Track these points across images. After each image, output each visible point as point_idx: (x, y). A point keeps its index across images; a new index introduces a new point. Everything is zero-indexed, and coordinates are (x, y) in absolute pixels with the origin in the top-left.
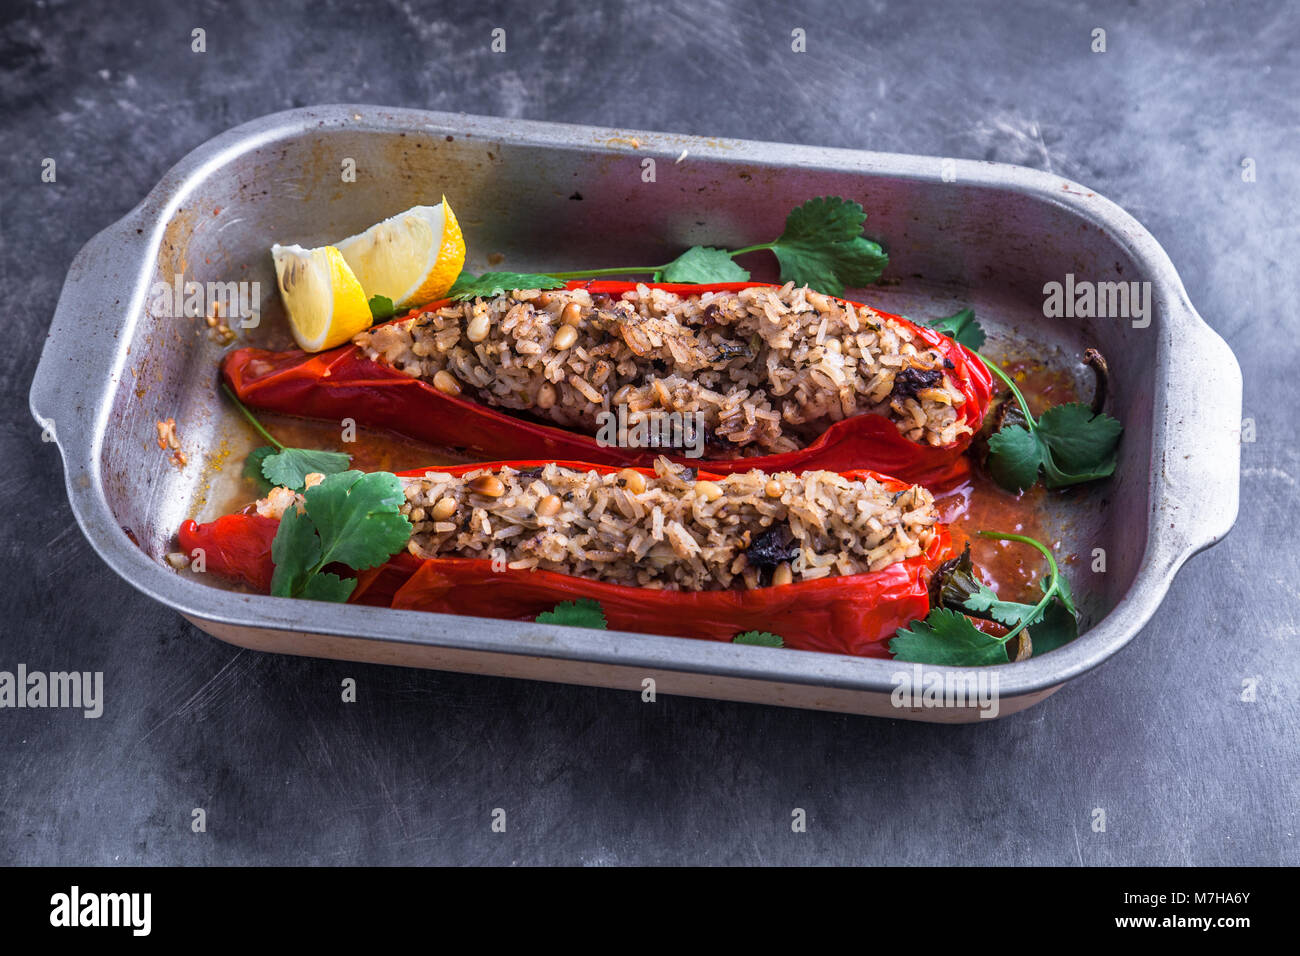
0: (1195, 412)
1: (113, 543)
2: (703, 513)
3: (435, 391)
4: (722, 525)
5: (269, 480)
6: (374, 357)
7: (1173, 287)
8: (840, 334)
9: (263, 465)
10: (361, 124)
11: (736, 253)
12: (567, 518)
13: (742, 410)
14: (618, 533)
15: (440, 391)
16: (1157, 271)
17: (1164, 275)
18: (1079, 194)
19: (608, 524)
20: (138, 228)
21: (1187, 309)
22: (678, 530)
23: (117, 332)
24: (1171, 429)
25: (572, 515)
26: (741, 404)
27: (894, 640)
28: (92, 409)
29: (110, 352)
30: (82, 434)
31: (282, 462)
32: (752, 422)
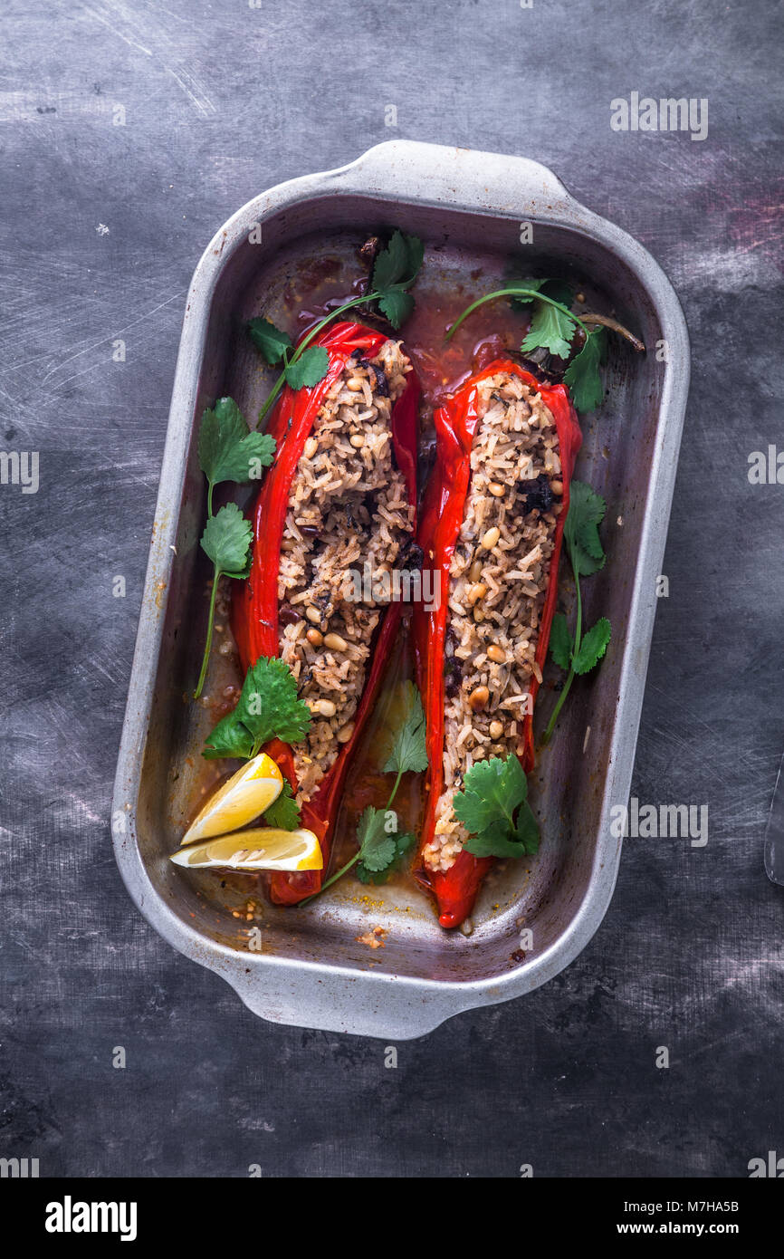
0: (444, 180)
1: (549, 966)
2: (511, 543)
3: (352, 742)
4: (520, 530)
5: (389, 864)
6: (317, 789)
7: (321, 181)
8: (344, 435)
9: (376, 870)
10: (132, 804)
11: (210, 512)
12: (504, 641)
13: (394, 511)
14: (519, 604)
15: (351, 738)
16: (305, 191)
17: (310, 186)
18: (223, 243)
19: (508, 612)
20: (244, 973)
21: (345, 173)
22: (525, 561)
23: (351, 980)
24: (460, 198)
25: (500, 638)
26: (390, 512)
27: (580, 410)
28: (426, 991)
29: (369, 983)
30: (449, 997)
31: (373, 857)
32: (404, 505)
